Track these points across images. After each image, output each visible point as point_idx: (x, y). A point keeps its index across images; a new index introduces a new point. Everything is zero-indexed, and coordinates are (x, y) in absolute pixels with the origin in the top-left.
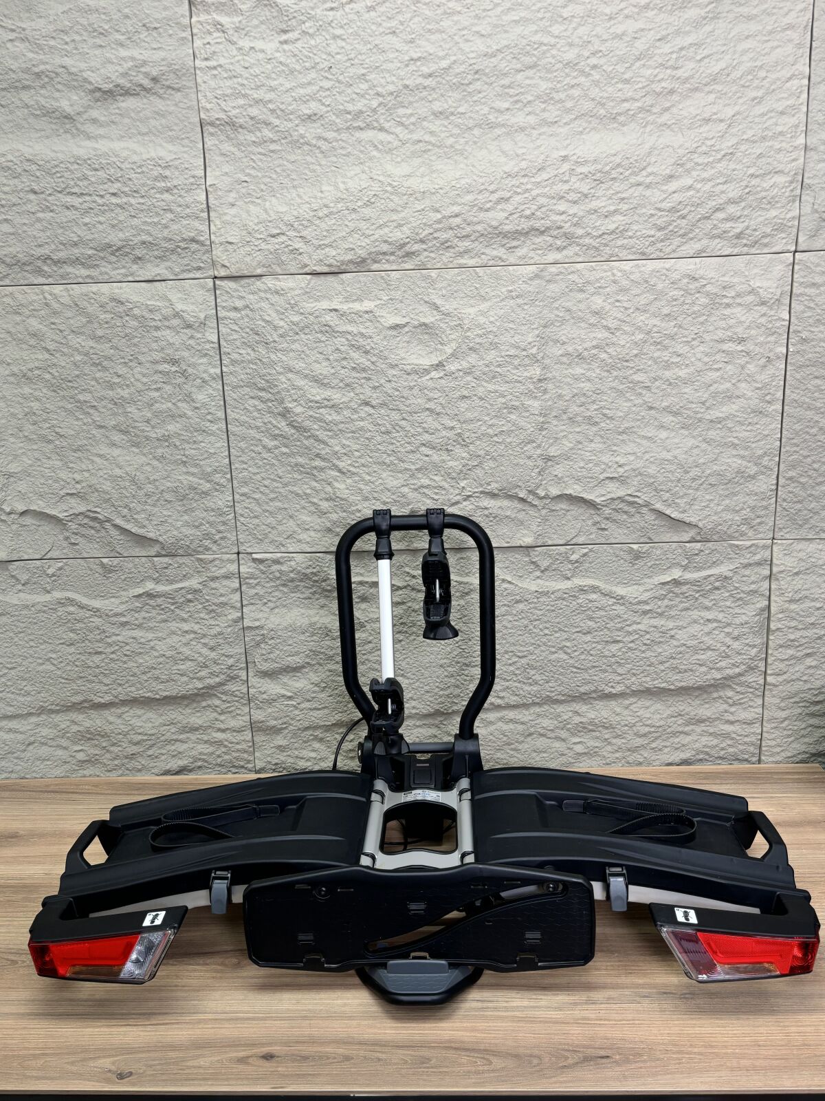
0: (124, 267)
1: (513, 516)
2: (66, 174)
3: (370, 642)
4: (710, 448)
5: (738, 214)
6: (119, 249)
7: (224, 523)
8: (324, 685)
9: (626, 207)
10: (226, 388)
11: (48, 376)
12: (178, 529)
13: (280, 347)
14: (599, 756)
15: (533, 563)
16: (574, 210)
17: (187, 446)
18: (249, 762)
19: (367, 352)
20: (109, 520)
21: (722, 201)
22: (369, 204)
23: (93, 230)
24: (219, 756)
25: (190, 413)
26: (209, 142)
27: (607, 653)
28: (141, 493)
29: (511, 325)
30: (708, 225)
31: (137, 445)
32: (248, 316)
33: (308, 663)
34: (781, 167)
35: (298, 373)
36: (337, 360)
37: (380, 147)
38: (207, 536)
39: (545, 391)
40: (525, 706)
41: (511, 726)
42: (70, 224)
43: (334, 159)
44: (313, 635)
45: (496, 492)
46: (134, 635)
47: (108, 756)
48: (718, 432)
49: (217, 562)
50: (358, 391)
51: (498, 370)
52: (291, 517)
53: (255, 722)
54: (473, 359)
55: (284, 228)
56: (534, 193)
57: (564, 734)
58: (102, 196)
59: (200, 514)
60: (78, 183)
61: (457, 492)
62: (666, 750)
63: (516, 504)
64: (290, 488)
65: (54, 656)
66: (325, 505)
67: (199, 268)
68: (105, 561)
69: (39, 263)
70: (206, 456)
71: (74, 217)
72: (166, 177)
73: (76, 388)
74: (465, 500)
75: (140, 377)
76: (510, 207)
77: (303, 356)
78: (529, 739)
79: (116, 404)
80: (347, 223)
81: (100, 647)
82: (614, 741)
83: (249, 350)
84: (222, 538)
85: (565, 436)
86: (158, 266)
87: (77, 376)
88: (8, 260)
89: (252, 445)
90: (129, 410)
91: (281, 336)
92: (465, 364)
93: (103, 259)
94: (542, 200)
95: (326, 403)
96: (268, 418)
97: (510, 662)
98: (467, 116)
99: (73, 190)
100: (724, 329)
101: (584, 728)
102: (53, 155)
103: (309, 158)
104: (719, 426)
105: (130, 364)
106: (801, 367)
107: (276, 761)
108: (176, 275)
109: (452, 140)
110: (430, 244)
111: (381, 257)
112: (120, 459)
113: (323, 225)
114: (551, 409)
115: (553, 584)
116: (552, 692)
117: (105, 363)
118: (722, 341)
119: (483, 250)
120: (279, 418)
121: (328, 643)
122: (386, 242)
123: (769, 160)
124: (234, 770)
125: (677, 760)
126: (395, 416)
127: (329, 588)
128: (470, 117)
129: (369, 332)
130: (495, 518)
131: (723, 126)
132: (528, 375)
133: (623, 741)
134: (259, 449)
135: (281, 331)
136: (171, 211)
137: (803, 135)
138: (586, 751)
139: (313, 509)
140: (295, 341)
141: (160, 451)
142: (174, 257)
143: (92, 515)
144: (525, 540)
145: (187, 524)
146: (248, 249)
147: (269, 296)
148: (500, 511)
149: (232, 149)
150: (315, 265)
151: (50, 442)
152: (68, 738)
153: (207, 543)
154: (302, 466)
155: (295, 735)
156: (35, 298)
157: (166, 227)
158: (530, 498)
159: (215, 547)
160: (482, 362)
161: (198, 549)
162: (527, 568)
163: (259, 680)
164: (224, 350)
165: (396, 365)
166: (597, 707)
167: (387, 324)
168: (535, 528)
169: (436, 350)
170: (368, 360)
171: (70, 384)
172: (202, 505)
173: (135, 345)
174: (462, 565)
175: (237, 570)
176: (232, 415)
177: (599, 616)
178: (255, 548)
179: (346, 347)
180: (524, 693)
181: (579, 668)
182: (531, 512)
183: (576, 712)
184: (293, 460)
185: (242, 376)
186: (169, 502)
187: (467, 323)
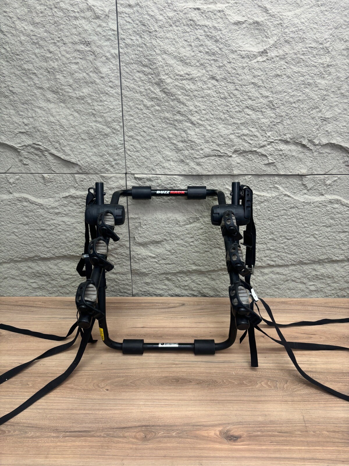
1: (296, 156)
3: (202, 229)
7: (118, 155)
8: (173, 251)
10: (121, 64)
12: (89, 157)
13: (159, 35)
14: (323, 292)
15: (304, 185)
17: (95, 103)
18: (129, 290)
19: (217, 41)
20: (47, 150)
24: (113, 287)
25: (98, 81)
27: (338, 238)
28: (67, 133)
29: (315, 26)
31: (64, 102)
32: (138, 11)
33: (165, 239)
35: (170, 54)
36: (196, 46)
38: (108, 162)
39: (330, 74)
40: (287, 266)
41: (278, 276)
44: (169, 223)
45: (289, 140)
46: (64, 220)
47: (50, 286)
49: (113, 179)
50: (208, 69)
51: (302, 57)
52: (159, 152)
53: (134, 270)
54: (287, 48)
57: (305, 281)
59: (103, 148)
61: (265, 139)
63: (300, 149)
64: (160, 133)
65: (16, 231)
66: (181, 145)
68: (45, 175)
70: (107, 110)
73: (22, 60)
74: (269, 145)
75: (64, 53)
77: (174, 42)
78: (286, 283)
79: (49, 72)
81: (44, 226)
82: (333, 285)
83: (138, 37)
84: (116, 164)
85: (337, 105)
87: (22, 51)
89: (137, 104)
90: (58, 77)
91: (160, 27)
92: (281, 52)
95: (187, 76)
96: (148, 86)
97: (282, 242)
101: (317, 277)
105: (58, 44)
107: (144, 290)
112: (53, 110)
114: (331, 87)
115: (314, 198)
116: (303, 258)
117: (41, 42)
120: (156, 86)
121: (178, 228)
124: (121, 294)
126: (231, 87)
129: (220, 26)
130: (285, 156)
132: (321, 62)
133: (338, 285)
134: (141, 107)
135: (160, 23)
138: (316, 289)
139: (173, 147)
140: (169, 31)
141: (78, 106)
143: (36, 146)
144: (301, 171)
145: (95, 154)
148: (289, 153)
151: (6, 97)
152: (27, 276)
153: (107, 166)
154: (168, 119)
155: (156, 277)
158: (309, 145)
159: (112, 170)
160: (293, 51)
161: (102, 170)
162: (299, 188)
163: (136, 247)
164: (121, 36)
165: (236, 51)
166: (327, 267)
167: (232, 21)
168: (309, 164)
169: (262, 41)
170: (218, 47)
171: (18, 57)
172: (105, 143)
173: (61, 30)
174: (261, 185)
175: (125, 184)
176: (125, 83)
177: (337, 217)
178: (136, 171)
179: (203, 37)
180: (287, 259)
181: (321, 246)
182: (308, 153)
183: (314, 269)
184: (162, 115)
185: (133, 56)
186: (84, 140)
187: (286, 23)
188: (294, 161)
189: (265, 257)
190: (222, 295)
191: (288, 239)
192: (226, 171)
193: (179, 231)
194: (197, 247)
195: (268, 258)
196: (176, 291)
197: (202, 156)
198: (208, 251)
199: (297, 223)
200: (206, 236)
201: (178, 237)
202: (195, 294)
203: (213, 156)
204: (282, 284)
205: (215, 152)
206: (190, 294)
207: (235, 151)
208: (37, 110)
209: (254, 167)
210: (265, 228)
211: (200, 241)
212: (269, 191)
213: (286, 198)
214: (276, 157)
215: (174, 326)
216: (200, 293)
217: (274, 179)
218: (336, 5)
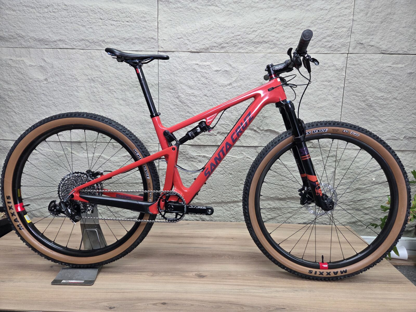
0: (129, 46)
1: (251, 136)
2: (112, 14)
4: (317, 117)
5: (330, 40)
6: (127, 40)
9: (294, 36)
10: (159, 88)
11: (100, 80)
12: (139, 134)
13: (178, 75)
14: (276, 219)
15: (257, 152)
16: (277, 35)
19: (207, 78)
21: (325, 36)
22: (211, 30)
23: (120, 33)
26: (160, 7)
28: (128, 121)
29: (255, 72)
30: (320, 43)
31: (128, 105)
32: (168, 65)
34: (345, 26)
35: (184, 84)
36: (197, 81)
37: (216, 12)
42: (112, 30)
43: (200, 15)
48: (320, 111)
49: (152, 146)
50: (203, 91)
51: (250, 87)
54: (241, 82)
55: (183, 36)
56: (265, 29)
58: (123, 22)
59: (147, 130)
60: (116, 17)
62: (298, 219)
63: (253, 132)
67: (154, 48)
69: (101, 43)
71: (114, 28)
72: (145, 17)
73: (109, 85)
75: (131, 82)
76: (256, 33)
77: (186, 79)
79: (122, 91)
80: (203, 35)
83: (168, 76)
84: (154, 138)
85: (270, 110)
86: (140, 46)
87: (110, 81)
88: (90, 41)
89: (167, 107)
90: (127, 93)
91: (179, 72)
92: (239, 84)
93: (122, 42)
94: (267, 32)
95: (192, 94)
96: (172, 99)
98: (244, 3)
99: (114, 19)
100: (324, 77)
101: (271, 209)
102: (108, 7)
103: (192, 14)
104: (321, 109)
105: (128, 78)
106: (348, 91)
108: (146, 49)
109: (239, 11)
110: (230, 44)
111: (213, 48)
112: (123, 109)
113: (195, 36)
117: (120, 77)
118: (323, 81)
119: (247, 48)
120: (176, 99)
122: (215, 43)
123: (341, 23)
125: (302, 222)
127: (189, 157)
128: (246, 4)
129: (208, 72)
131: (327, 11)
134: (169, 109)
135: (179, 70)
136: (146, 28)
137: (352, 16)
138: (271, 217)
140: (184, 73)
141: (136, 108)
142: (145, 43)
144: (255, 144)
145: (143, 133)
146: (170, 42)
147: (176, 58)
148: (247, 134)
149: (167, 9)
150: (192, 49)
151: (99, 102)
153: (149, 139)
154: (182, 115)
156: (98, 54)
157: (144, 33)
158: (258, 130)
159: (151, 141)
160: (244, 84)
161: (146, 141)
164: (159, 75)
165: (216, 83)
166: (276, 203)
167: (214, 70)
168: (259, 140)
169: (230, 79)
170: (207, 81)
171: (108, 83)
172: (148, 127)
173: (130, 72)
175: (158, 150)
176: (160, 97)
177: (278, 171)
179: (200, 76)
181: (271, 189)
182: (258, 135)
183: (269, 204)
184: (179, 113)
185: (165, 85)
186: (138, 125)
187: (240, 71)
188: (251, 139)
190: (214, 220)
192: (214, 143)
207: (218, 133)
208: (114, 109)
212: (238, 155)
218: (264, 63)
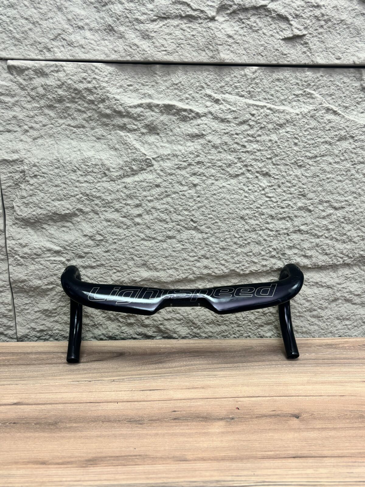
3: (158, 186)
8: (99, 238)
18: (9, 328)
33: (80, 210)
40: (334, 267)
44: (87, 173)
52: (60, 9)
53: (15, 282)
78: (333, 305)
97: (324, 214)
107: (42, 327)
121: (106, 185)
130: (326, 21)
162: (355, 96)
163: (19, 230)
174: (277, 88)
178: (12, 52)
180: (334, 252)
188: (346, 33)
189: (290, 248)
191: (336, 209)
192: (204, 53)
193: (111, 192)
194: (149, 228)
195: (296, 251)
196: (110, 329)
197: (152, 16)
198: (174, 237)
199: (353, 172)
200: (168, 203)
201: (107, 204)
202: (150, 333)
203: (176, 17)
204: (326, 308)
205: (179, 6)
206: (139, 334)
207: (222, 8)
209: (262, 45)
210: (289, 185)
211: (155, 215)
212: (294, 103)
213: (331, 117)
214: (308, 21)
215: (92, 400)
216: (160, 331)
217: (303, 75)
